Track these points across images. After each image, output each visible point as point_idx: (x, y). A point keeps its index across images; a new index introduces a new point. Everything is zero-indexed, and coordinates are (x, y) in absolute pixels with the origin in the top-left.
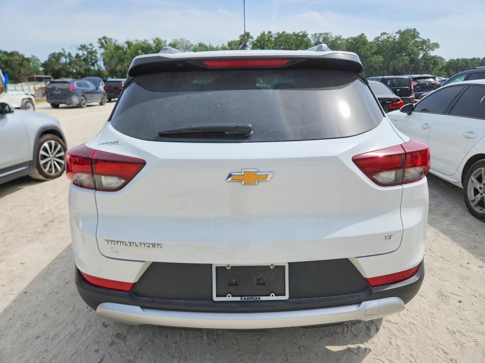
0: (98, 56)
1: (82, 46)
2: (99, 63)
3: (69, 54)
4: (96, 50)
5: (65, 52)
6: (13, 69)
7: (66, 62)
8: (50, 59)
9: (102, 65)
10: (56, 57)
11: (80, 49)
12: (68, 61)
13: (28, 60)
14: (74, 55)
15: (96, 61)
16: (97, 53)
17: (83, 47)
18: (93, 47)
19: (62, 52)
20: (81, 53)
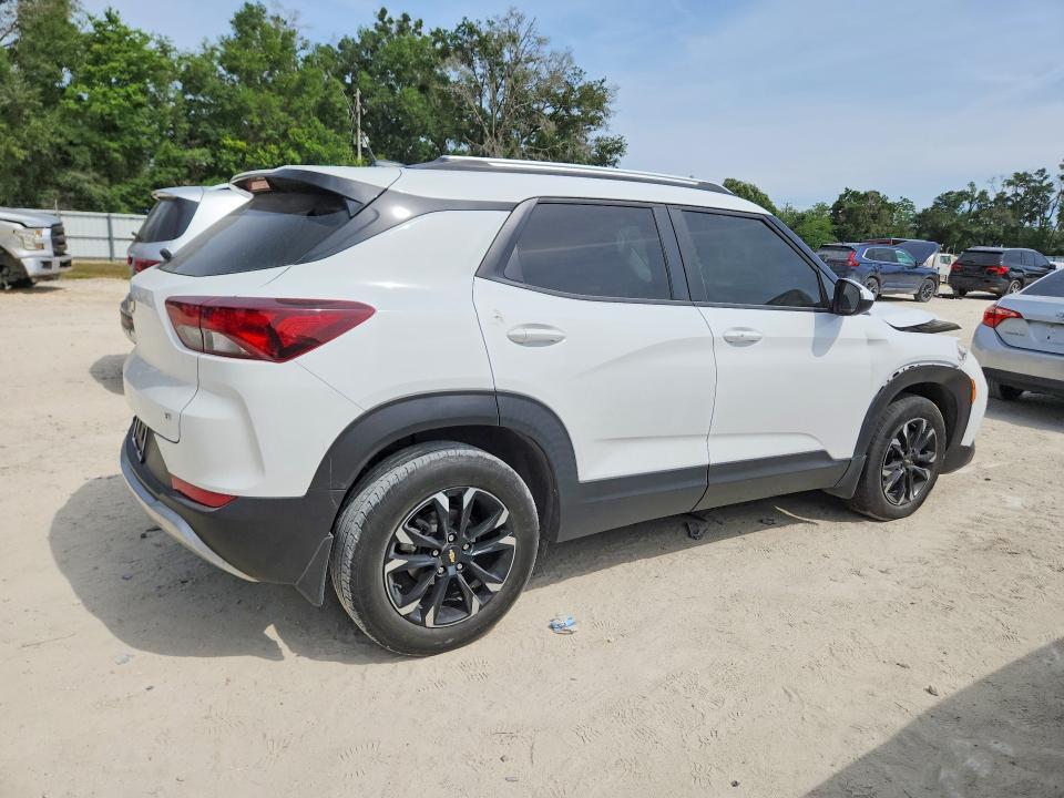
0: (1053, 196)
1: (1017, 176)
2: (1048, 214)
3: (983, 193)
4: (1050, 185)
5: (974, 190)
6: (857, 225)
7: (970, 211)
8: (936, 205)
9: (1054, 221)
10: (949, 201)
11: (1010, 183)
12: (975, 208)
13: (892, 208)
14: (992, 196)
15: (1043, 210)
16: (1052, 191)
17: (1021, 178)
18: (1045, 178)
19: (968, 189)
20: (1009, 191)
